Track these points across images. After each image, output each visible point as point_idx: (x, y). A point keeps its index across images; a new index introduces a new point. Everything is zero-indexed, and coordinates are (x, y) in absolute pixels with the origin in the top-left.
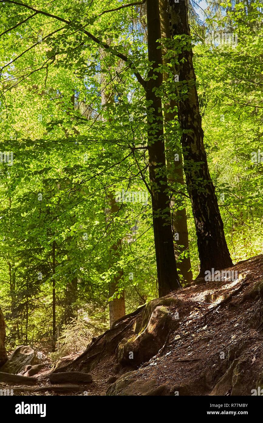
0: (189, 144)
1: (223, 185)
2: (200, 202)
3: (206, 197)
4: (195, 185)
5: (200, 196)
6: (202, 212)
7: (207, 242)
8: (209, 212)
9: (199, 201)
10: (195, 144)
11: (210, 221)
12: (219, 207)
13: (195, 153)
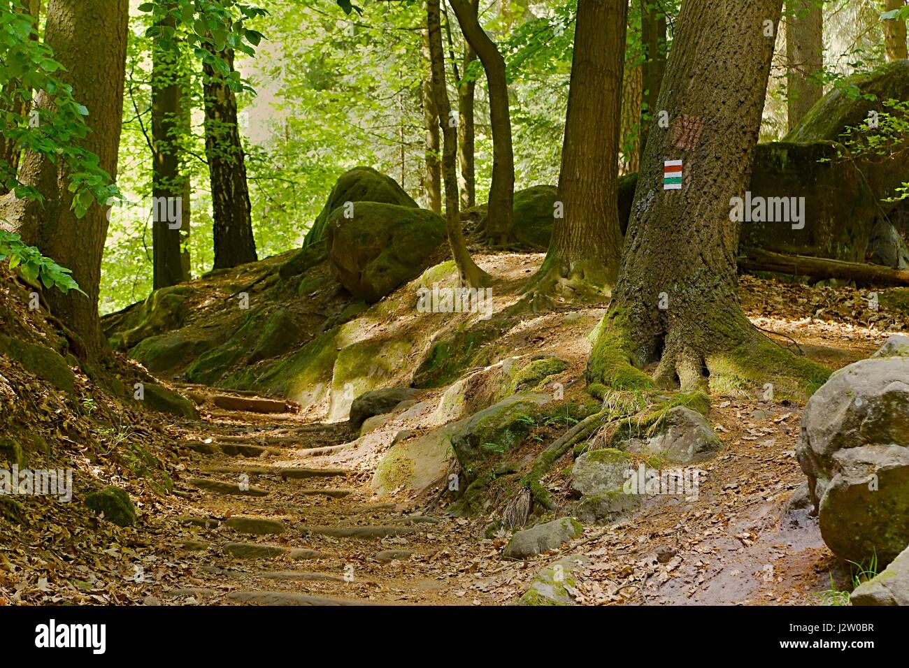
0: (214, 89)
1: (256, 149)
2: (223, 173)
3: (232, 167)
4: (218, 150)
5: (223, 165)
6: (224, 187)
7: (227, 228)
8: (233, 188)
9: (221, 172)
10: (223, 91)
11: (234, 201)
12: (248, 180)
13: (222, 104)
